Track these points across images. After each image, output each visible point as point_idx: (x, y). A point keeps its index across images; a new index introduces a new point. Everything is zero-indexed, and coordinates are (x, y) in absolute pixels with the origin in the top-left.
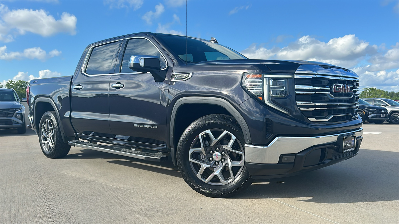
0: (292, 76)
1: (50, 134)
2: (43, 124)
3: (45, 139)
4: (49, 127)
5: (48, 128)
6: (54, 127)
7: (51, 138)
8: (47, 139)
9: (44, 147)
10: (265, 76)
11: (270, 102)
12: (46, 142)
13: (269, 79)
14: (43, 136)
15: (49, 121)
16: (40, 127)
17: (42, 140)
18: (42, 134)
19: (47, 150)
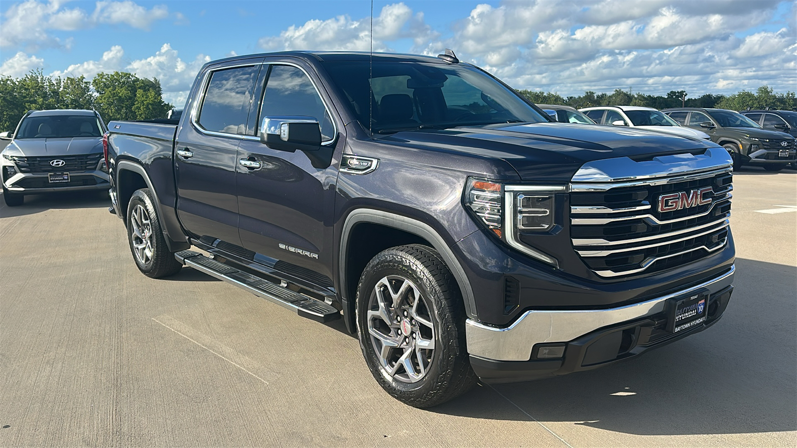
0: (565, 188)
1: (148, 233)
2: (133, 213)
3: (139, 240)
4: (143, 220)
5: (142, 222)
6: (150, 221)
7: (149, 241)
8: (142, 241)
9: (138, 255)
10: (508, 188)
11: (516, 240)
12: (140, 247)
13: (516, 194)
14: (135, 234)
15: (142, 208)
16: (129, 217)
17: (134, 242)
18: (134, 232)
19: (144, 262)
